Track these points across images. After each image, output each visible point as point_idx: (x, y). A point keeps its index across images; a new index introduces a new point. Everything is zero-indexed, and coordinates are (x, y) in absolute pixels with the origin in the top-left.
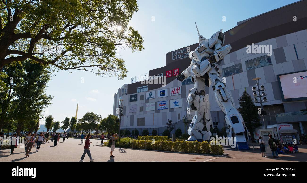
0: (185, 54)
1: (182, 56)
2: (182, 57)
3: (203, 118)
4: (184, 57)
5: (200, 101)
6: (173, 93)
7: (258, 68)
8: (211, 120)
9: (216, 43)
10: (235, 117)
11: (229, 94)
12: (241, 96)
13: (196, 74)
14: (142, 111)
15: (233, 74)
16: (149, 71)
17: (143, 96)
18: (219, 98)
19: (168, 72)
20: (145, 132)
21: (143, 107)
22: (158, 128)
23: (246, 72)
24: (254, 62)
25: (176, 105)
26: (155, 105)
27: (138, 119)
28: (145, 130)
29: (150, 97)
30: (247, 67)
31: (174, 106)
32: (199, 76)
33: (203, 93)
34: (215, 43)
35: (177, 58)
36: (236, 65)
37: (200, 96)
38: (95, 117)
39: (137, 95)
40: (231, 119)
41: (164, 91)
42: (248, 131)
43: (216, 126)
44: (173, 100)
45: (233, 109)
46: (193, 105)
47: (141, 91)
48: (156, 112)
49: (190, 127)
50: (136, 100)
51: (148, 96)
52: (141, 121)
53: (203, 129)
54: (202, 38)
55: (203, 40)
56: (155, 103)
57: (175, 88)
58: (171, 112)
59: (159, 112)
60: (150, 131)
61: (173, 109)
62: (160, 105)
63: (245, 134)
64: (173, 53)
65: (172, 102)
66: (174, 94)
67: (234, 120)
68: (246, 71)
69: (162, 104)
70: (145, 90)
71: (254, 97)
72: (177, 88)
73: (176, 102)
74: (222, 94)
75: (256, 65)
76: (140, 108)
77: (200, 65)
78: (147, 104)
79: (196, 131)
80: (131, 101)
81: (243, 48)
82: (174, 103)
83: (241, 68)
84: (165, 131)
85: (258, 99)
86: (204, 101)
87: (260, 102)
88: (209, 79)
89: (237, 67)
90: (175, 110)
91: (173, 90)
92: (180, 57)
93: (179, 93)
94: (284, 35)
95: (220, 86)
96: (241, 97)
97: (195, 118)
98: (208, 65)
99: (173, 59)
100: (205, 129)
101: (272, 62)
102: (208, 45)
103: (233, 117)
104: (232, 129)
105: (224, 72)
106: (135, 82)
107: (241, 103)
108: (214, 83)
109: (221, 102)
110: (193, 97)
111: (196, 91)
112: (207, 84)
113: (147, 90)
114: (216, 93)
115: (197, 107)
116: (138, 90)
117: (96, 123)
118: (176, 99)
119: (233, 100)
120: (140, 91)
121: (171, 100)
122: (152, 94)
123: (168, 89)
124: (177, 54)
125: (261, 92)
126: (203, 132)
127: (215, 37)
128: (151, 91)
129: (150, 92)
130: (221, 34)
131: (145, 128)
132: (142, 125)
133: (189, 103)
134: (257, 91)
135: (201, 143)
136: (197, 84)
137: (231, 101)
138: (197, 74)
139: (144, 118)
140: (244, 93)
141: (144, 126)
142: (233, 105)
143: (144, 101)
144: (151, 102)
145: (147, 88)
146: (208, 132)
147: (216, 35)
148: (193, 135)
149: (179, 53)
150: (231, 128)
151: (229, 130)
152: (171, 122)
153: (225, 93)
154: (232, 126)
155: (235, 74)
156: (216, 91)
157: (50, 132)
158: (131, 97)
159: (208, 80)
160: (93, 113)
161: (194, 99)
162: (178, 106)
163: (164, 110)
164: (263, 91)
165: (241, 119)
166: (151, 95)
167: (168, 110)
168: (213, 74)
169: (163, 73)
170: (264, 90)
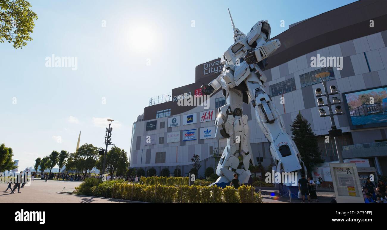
0: (220, 66)
1: (216, 69)
2: (217, 71)
3: (238, 149)
4: (219, 71)
5: (234, 124)
6: (203, 118)
7: (316, 84)
8: (251, 153)
9: (258, 38)
10: (286, 146)
11: (276, 111)
12: (294, 120)
13: (228, 84)
14: (163, 143)
15: (284, 93)
16: (173, 90)
17: (164, 123)
18: (261, 117)
19: (197, 91)
20: (165, 172)
21: (163, 138)
22: (183, 166)
23: (301, 90)
24: (311, 76)
25: (207, 135)
26: (180, 135)
27: (157, 153)
28: (164, 169)
29: (173, 125)
30: (303, 82)
31: (205, 136)
32: (232, 87)
33: (238, 112)
34: (256, 38)
35: (210, 73)
36: (287, 81)
37: (234, 117)
38: (95, 151)
39: (156, 121)
40: (280, 150)
41: (191, 116)
42: (305, 168)
43: (260, 163)
44: (203, 127)
45: (283, 133)
46: (224, 129)
47: (162, 116)
48: (181, 145)
49: (219, 163)
50: (155, 128)
51: (170, 123)
52: (161, 156)
53: (238, 166)
54: (238, 32)
55: (240, 36)
56: (180, 132)
57: (206, 112)
58: (200, 145)
59: (184, 145)
60: (172, 171)
61: (203, 140)
62: (186, 135)
63: (301, 173)
64: (204, 65)
65: (202, 131)
66: (205, 120)
67: (285, 151)
68: (301, 88)
69: (189, 134)
70: (167, 115)
71: (319, 106)
72: (209, 112)
73: (207, 131)
74: (265, 110)
75: (314, 80)
76: (160, 138)
77: (233, 70)
78: (169, 134)
79: (228, 169)
80: (148, 129)
81: (297, 58)
82: (205, 132)
83: (294, 84)
84: (191, 170)
85: (327, 109)
86: (240, 124)
87: (329, 115)
88: (248, 91)
89: (288, 84)
90: (205, 142)
91: (204, 115)
92: (214, 71)
93: (211, 119)
94: (351, 41)
95: (262, 100)
96: (294, 122)
97: (227, 151)
98: (246, 70)
99: (204, 74)
100: (241, 165)
101: (335, 75)
102: (247, 41)
103: (282, 146)
104: (281, 165)
105: (272, 90)
106: (154, 105)
107: (294, 130)
108: (255, 95)
109: (264, 124)
110: (225, 118)
111: (229, 109)
112: (246, 100)
113: (170, 115)
114: (257, 110)
115: (230, 133)
116: (157, 115)
117: (95, 160)
118: (207, 127)
119: (282, 121)
120: (160, 117)
121: (201, 128)
122: (176, 121)
123: (197, 113)
124: (209, 67)
125: (331, 97)
126: (238, 171)
127: (256, 29)
128: (174, 116)
129: (173, 118)
130: (265, 25)
131: (166, 167)
132: (162, 162)
133: (217, 127)
134: (323, 96)
135: (223, 188)
136: (230, 99)
137: (279, 123)
138: (230, 83)
139: (165, 153)
140: (298, 116)
141: (163, 164)
142: (283, 128)
143: (165, 130)
144: (175, 131)
145: (170, 112)
146: (245, 170)
147: (258, 25)
148: (224, 175)
149: (213, 66)
150: (279, 163)
151: (276, 166)
152: (198, 158)
153: (270, 109)
154: (280, 161)
155: (285, 93)
156: (258, 107)
157: (35, 171)
158: (148, 124)
159: (247, 93)
160: (91, 146)
161: (226, 121)
162: (210, 136)
163: (191, 141)
164: (334, 96)
165: (294, 150)
166: (174, 121)
167: (197, 141)
168: (253, 83)
169: (190, 93)
170: (337, 93)
